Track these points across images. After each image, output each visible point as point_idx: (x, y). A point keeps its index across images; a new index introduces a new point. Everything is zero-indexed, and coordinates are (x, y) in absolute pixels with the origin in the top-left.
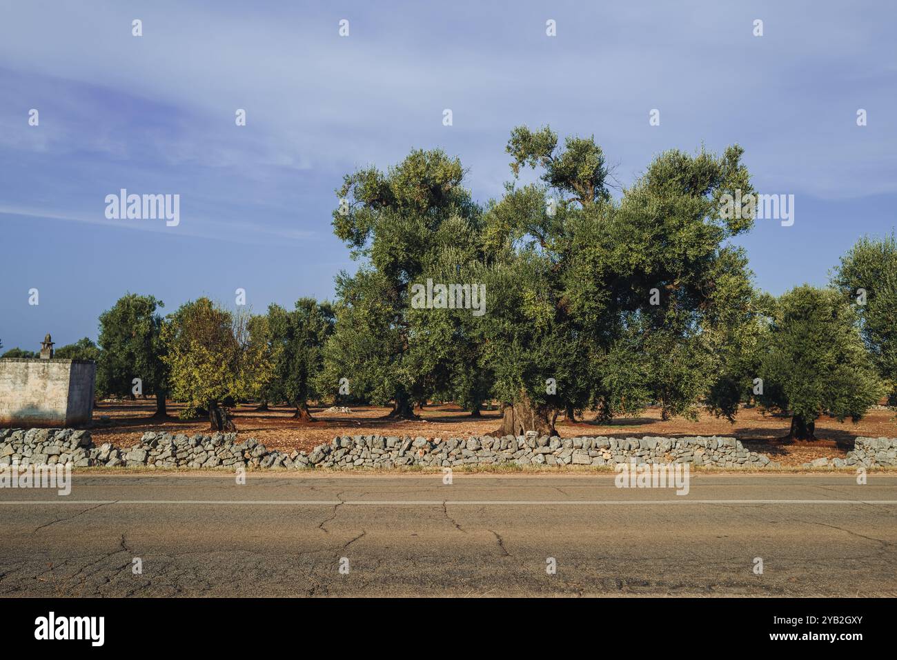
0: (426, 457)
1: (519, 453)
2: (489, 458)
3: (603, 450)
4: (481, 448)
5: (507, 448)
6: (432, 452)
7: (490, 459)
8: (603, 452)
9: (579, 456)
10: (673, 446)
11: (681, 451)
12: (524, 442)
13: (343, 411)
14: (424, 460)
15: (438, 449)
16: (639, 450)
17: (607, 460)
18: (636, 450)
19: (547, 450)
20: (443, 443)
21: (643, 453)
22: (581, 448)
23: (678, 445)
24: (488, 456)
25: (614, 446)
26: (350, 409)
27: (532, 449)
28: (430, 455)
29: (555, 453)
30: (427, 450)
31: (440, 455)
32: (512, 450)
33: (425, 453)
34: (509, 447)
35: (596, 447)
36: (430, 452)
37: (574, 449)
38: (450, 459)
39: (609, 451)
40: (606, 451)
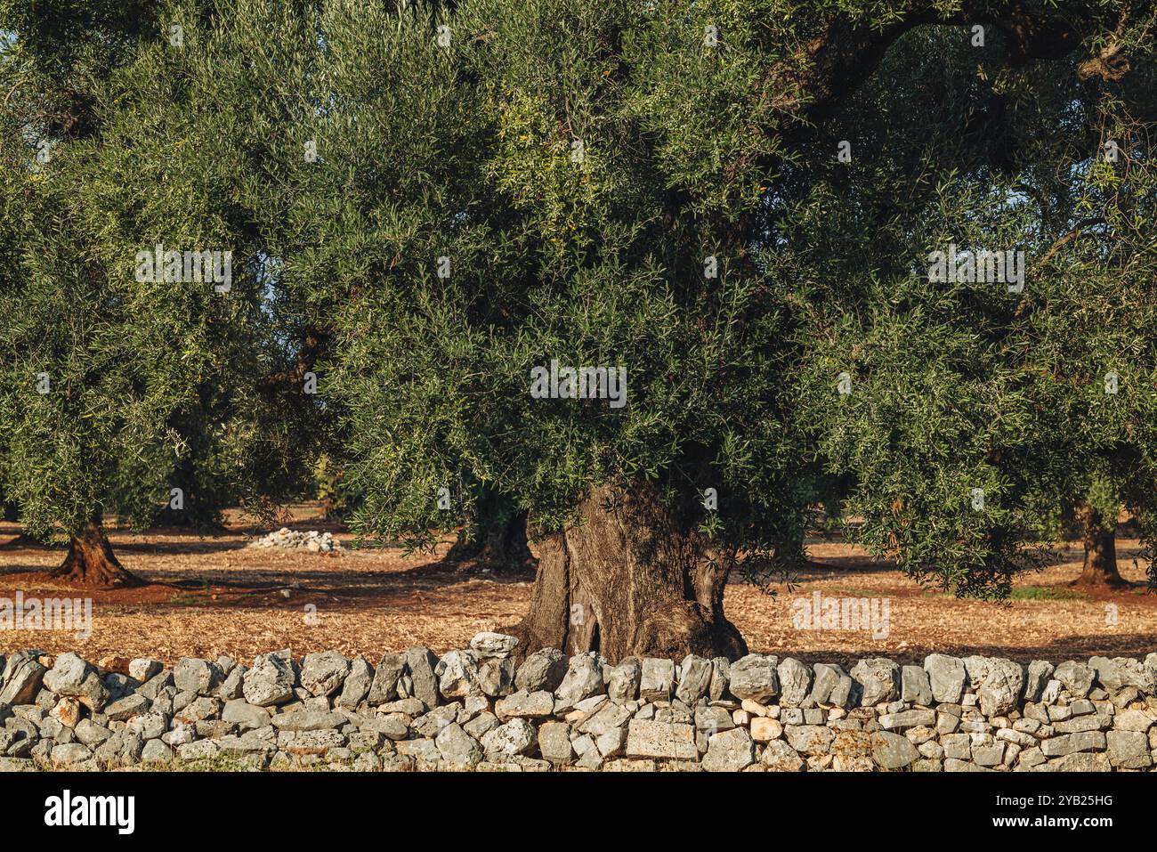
0: (84, 730)
1: (439, 716)
2: (319, 735)
3: (749, 705)
4: (294, 698)
5: (394, 697)
6: (109, 711)
7: (323, 738)
8: (752, 715)
9: (654, 729)
10: (1029, 694)
11: (1060, 712)
12: (460, 674)
13: (312, 546)
14: (76, 740)
15: (136, 699)
16: (894, 706)
17: (764, 745)
18: (881, 707)
19: (541, 703)
20: (162, 677)
21: (907, 718)
22: (672, 696)
23: (1052, 688)
24: (318, 728)
25: (792, 693)
26: (337, 539)
27: (492, 700)
28: (102, 719)
29: (570, 717)
30: (89, 702)
31: (137, 723)
32: (412, 705)
33: (84, 712)
34: (400, 690)
35: (726, 694)
36: (101, 711)
37: (642, 701)
38: (173, 737)
39: (774, 710)
40: (760, 710)
